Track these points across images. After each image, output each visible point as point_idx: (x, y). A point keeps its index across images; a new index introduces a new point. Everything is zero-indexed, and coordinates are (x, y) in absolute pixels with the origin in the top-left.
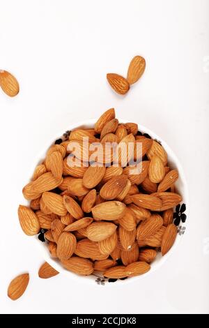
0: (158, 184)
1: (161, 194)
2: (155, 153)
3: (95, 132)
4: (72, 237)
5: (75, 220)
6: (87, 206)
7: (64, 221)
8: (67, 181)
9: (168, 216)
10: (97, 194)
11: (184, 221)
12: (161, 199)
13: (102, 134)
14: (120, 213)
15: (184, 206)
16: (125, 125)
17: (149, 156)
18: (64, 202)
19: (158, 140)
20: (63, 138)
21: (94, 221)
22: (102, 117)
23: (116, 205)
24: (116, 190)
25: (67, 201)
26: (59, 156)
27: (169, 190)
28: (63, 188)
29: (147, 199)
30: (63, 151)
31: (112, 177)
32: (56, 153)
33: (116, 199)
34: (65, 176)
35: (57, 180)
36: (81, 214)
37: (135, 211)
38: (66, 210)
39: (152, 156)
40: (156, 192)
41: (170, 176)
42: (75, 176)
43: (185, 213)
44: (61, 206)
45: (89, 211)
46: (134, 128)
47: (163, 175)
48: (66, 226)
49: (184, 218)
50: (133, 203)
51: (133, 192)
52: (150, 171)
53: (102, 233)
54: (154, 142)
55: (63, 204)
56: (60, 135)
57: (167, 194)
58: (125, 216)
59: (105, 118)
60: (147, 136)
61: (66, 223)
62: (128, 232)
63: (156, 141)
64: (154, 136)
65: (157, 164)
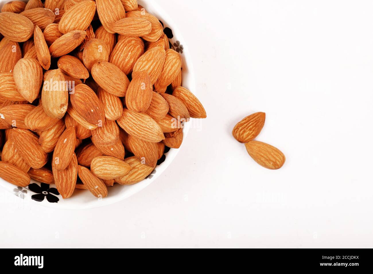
0: (89, 168)
1: (74, 170)
2: (134, 168)
3: (175, 87)
4: (24, 37)
5: (49, 43)
6: (66, 64)
7: (50, 28)
8: (109, 39)
9: (44, 176)
10: (82, 80)
11: (34, 197)
12: (67, 169)
13: (170, 97)
14: (50, 109)
15: (56, 200)
16: (180, 131)
17: (132, 160)
18: (77, 31)
19: (154, 175)
20: (173, 41)
21: (44, 71)
22: (195, 100)
23: (62, 106)
24: (83, 107)
25: (77, 36)
26: (144, 32)
27: (79, 181)
28: (100, 32)
29: (67, 149)
30: (152, 39)
31: (104, 104)
32: (150, 27)
33: (70, 106)
34: (116, 37)
35: (111, 24)
36: (57, 53)
37: (53, 131)
38: (66, 32)
39: (130, 164)
40: (79, 164)
41: (98, 186)
42: (115, 51)
43: (45, 200)
44: (72, 27)
45: (59, 65)
46: (175, 144)
47: (101, 176)
48: (43, 30)
49: (38, 198)
50: (65, 128)
51: (80, 131)
52: (109, 159)
53: (24, 80)
54: (151, 169)
55: (74, 29)
56: (178, 36)
57: (74, 179)
58: (47, 115)
59: (193, 104)
60: (161, 160)
61: (47, 30)
62: (24, 117)
63: (153, 171)
64: (161, 169)
65: (116, 169)
